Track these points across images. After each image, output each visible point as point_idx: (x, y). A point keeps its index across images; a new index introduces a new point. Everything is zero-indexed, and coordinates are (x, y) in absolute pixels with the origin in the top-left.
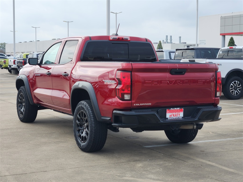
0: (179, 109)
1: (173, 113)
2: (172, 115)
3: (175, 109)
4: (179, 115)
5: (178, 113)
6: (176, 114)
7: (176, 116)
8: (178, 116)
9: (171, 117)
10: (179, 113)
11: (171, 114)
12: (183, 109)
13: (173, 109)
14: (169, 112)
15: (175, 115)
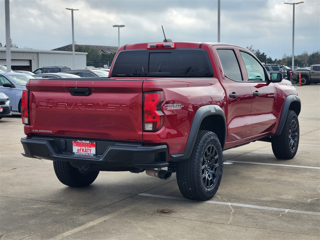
0: (88, 142)
1: (82, 148)
2: (81, 149)
3: (84, 142)
4: (90, 151)
5: (88, 148)
6: (86, 149)
7: (86, 151)
8: (89, 153)
9: (79, 152)
10: (90, 148)
11: (79, 148)
12: (95, 143)
13: (80, 142)
14: (76, 145)
15: (84, 150)
